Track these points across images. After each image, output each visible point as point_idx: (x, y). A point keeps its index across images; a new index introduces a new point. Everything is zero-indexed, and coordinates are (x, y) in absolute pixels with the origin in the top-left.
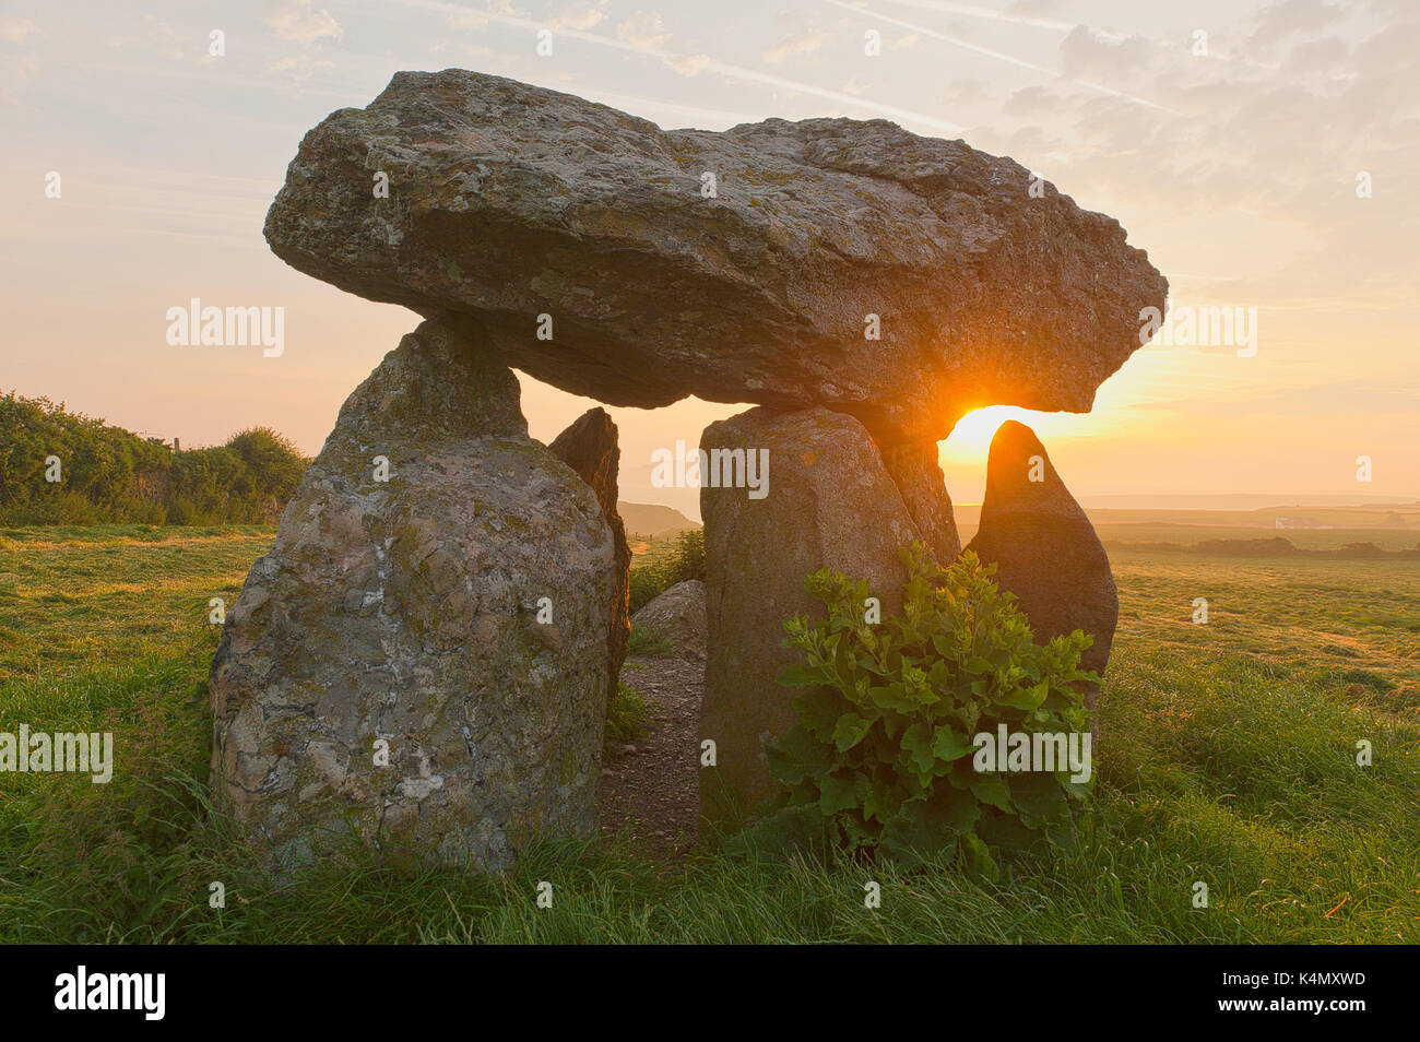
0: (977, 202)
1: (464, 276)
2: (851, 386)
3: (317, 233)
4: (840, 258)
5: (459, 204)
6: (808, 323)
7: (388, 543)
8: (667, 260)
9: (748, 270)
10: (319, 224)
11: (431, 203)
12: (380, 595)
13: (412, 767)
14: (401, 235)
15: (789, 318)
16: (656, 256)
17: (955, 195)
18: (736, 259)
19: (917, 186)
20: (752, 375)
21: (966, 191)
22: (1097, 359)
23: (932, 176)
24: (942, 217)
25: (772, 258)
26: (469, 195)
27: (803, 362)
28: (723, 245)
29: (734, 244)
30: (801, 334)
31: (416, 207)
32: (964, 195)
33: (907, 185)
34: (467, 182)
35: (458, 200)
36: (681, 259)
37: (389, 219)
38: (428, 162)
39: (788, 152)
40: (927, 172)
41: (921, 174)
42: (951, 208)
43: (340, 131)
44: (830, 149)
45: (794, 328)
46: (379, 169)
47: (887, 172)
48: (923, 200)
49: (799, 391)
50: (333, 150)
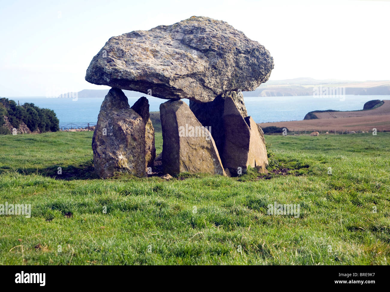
1: (119, 85)
2: (186, 95)
3: (95, 79)
5: (119, 78)
6: (174, 87)
7: (112, 126)
8: (149, 82)
9: (163, 81)
10: (96, 78)
11: (115, 77)
12: (112, 134)
14: (109, 80)
15: (171, 87)
16: (147, 82)
17: (210, 52)
18: (161, 80)
19: (202, 51)
20: (167, 96)
21: (213, 51)
23: (205, 49)
24: (208, 57)
26: (120, 77)
27: (175, 93)
28: (158, 78)
29: (160, 78)
30: (173, 89)
31: (112, 78)
32: (212, 52)
34: (120, 75)
35: (119, 77)
36: (151, 82)
37: (107, 77)
38: (113, 71)
39: (181, 38)
40: (204, 48)
41: (203, 49)
42: (209, 55)
43: (99, 65)
44: (187, 40)
45: (172, 89)
46: (107, 72)
47: (197, 48)
48: (204, 54)
49: (175, 97)
50: (98, 68)
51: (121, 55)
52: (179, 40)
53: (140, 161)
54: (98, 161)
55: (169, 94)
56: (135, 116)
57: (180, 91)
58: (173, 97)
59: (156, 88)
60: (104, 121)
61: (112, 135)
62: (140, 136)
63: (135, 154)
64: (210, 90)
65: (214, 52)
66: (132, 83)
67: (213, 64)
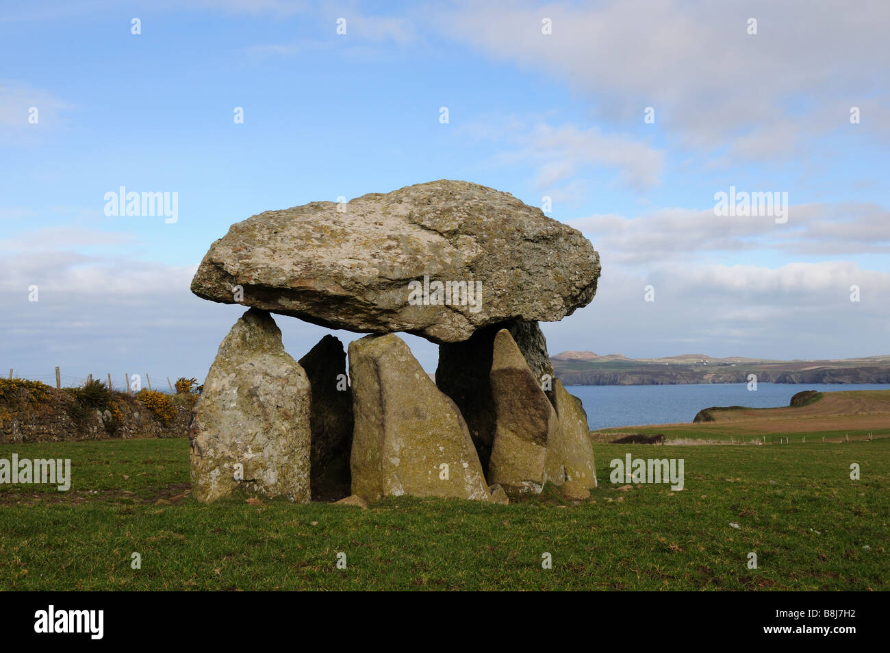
0: (472, 238)
2: (404, 324)
3: (209, 289)
4: (387, 281)
5: (253, 283)
6: (376, 305)
7: (237, 388)
8: (319, 292)
9: (350, 291)
10: (210, 286)
11: (245, 281)
12: (235, 405)
13: (246, 450)
15: (368, 304)
16: (315, 292)
17: (461, 236)
18: (345, 288)
19: (444, 234)
20: (361, 324)
21: (467, 234)
22: (557, 296)
24: (456, 247)
25: (357, 286)
27: (380, 318)
28: (339, 284)
29: (343, 283)
30: (374, 309)
31: (240, 283)
32: (465, 236)
33: (441, 234)
34: (255, 275)
35: (252, 281)
36: (324, 291)
37: (231, 283)
38: (243, 268)
39: (406, 213)
40: (449, 229)
41: (446, 229)
42: (459, 242)
43: (215, 257)
44: (417, 215)
45: (371, 307)
46: (229, 271)
47: (434, 228)
48: (447, 240)
49: (382, 328)
50: (213, 263)
51: (266, 239)
52: (401, 216)
53: (296, 466)
54: (197, 463)
55: (366, 321)
56: (290, 366)
57: (391, 315)
58: (375, 328)
59: (337, 306)
60: (220, 377)
61: (235, 408)
62: (298, 409)
63: (283, 451)
64: (460, 316)
65: (469, 235)
66: (283, 296)
67: (466, 261)
